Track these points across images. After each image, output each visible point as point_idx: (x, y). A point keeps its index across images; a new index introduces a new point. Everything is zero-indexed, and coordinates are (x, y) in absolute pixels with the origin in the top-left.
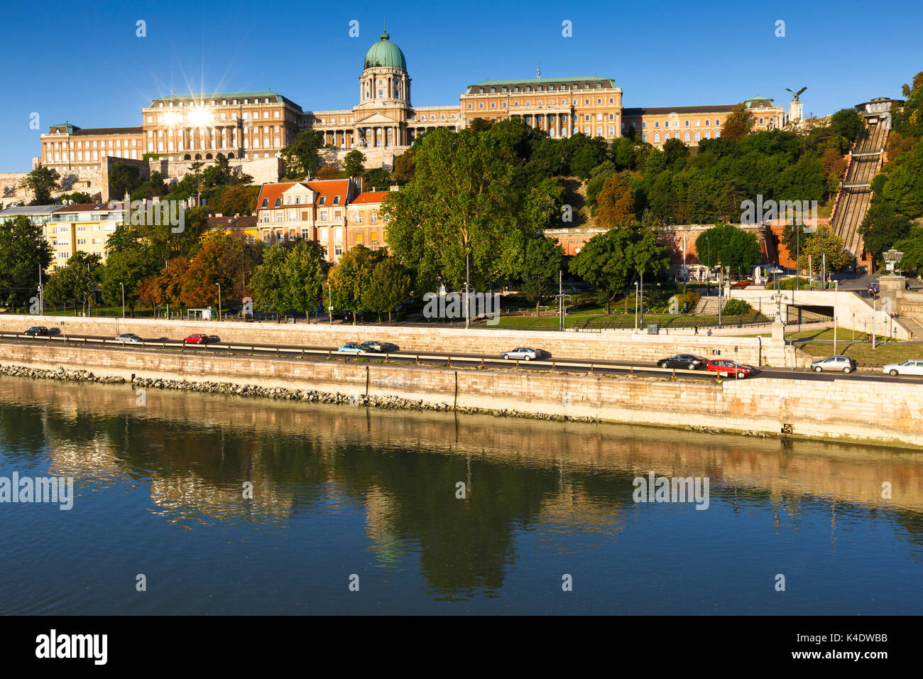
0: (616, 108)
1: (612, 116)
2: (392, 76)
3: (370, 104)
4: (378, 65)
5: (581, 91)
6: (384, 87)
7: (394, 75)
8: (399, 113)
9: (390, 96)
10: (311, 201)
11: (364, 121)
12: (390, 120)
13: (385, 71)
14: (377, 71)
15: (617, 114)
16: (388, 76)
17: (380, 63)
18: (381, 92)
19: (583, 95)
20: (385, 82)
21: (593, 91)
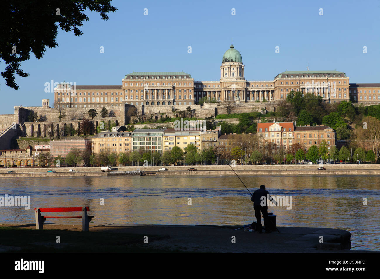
0: (347, 86)
1: (345, 89)
2: (239, 66)
3: (229, 79)
4: (232, 61)
5: (332, 78)
6: (235, 71)
7: (240, 66)
8: (244, 84)
9: (238, 76)
10: (280, 129)
11: (228, 88)
12: (240, 87)
13: (235, 64)
14: (232, 63)
15: (348, 88)
16: (237, 66)
17: (233, 60)
18: (233, 74)
19: (332, 79)
20: (236, 69)
21: (337, 78)
